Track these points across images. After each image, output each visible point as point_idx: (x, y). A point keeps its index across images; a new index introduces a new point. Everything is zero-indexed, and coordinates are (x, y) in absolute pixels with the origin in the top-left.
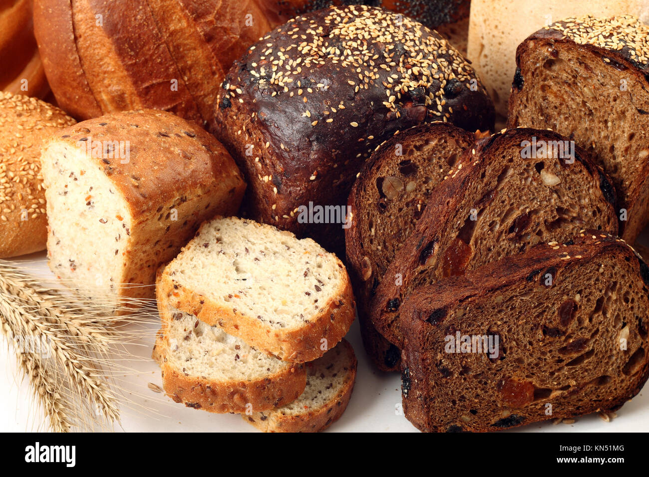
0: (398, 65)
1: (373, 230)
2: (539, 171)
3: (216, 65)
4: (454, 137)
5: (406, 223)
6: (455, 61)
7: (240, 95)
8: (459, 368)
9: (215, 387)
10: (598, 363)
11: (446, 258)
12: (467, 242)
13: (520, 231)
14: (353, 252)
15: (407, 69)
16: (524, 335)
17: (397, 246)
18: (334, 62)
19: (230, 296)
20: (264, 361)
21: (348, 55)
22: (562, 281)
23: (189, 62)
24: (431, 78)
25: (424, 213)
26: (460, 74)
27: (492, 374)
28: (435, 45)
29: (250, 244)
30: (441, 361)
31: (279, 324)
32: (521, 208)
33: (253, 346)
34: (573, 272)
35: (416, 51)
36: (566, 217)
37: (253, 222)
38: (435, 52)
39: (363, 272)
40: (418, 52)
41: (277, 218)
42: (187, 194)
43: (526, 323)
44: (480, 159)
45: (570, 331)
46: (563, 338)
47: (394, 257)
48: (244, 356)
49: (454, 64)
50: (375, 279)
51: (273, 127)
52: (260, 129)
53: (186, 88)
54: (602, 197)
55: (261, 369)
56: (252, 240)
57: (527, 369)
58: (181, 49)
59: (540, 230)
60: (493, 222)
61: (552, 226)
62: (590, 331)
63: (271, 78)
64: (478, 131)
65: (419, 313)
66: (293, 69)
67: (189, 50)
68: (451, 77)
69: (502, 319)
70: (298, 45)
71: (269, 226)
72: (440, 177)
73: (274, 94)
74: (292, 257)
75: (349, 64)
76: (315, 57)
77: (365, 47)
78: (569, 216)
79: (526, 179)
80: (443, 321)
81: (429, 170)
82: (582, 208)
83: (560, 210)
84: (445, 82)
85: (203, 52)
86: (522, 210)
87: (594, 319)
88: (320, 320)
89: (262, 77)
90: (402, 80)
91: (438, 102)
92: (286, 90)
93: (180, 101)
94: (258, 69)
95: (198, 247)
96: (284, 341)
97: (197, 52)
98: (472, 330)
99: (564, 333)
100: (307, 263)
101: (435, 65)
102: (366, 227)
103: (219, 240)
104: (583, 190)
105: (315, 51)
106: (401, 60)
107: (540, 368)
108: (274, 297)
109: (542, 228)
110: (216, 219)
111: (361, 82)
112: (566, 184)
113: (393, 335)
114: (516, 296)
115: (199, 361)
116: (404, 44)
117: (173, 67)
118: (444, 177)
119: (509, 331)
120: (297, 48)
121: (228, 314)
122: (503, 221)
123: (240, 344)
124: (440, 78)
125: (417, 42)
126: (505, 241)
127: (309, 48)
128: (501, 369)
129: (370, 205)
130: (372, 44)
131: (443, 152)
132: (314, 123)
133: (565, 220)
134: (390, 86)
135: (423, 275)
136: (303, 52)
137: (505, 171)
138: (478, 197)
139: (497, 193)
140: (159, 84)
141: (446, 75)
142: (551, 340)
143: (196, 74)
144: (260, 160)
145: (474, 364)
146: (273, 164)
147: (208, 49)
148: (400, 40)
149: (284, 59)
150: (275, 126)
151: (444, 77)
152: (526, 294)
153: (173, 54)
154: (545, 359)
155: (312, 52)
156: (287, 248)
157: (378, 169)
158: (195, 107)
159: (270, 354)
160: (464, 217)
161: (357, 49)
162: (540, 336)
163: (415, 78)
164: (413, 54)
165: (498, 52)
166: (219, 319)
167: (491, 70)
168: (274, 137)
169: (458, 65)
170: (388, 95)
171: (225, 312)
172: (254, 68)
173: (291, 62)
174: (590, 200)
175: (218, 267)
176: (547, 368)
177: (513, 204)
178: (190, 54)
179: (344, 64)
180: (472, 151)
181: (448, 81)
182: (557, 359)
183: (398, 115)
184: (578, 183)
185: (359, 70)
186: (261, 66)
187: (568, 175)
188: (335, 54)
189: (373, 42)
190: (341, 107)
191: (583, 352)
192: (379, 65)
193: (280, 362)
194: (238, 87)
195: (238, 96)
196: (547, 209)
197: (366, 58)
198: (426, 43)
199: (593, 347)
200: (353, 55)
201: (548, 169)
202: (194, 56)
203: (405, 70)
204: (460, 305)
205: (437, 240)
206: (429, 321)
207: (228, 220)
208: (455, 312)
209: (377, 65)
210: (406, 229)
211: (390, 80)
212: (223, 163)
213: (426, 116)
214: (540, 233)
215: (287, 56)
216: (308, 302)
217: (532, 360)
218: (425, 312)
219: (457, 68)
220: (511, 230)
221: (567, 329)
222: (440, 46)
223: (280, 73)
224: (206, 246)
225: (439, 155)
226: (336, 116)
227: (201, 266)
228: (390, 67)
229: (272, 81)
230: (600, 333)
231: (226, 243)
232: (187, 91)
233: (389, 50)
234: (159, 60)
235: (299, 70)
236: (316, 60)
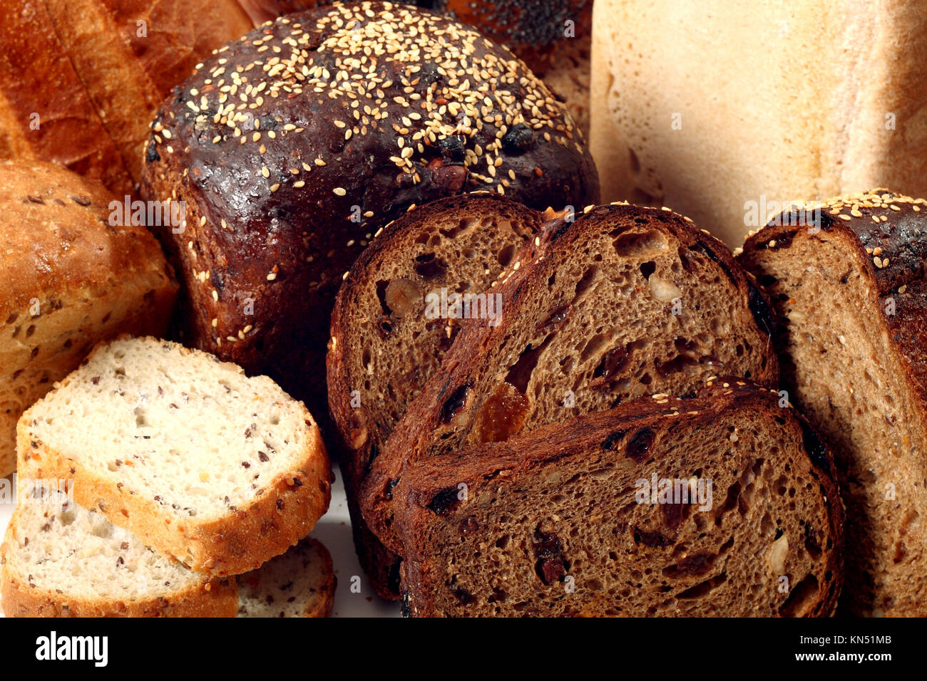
0: (424, 98)
1: (370, 367)
2: (646, 275)
3: (153, 93)
4: (508, 217)
5: (426, 357)
6: (528, 96)
7: (169, 140)
8: (487, 591)
9: (77, 608)
10: (735, 596)
11: (485, 414)
12: (522, 389)
13: (614, 373)
14: (337, 401)
15: (439, 105)
16: (601, 541)
17: (412, 394)
18: (317, 90)
19: (118, 463)
20: (163, 569)
21: (343, 80)
22: (665, 454)
23: (108, 88)
24: (479, 121)
25: (456, 340)
26: (536, 117)
27: (546, 604)
28: (495, 68)
29: (167, 382)
30: (454, 576)
31: (187, 511)
32: (616, 337)
33: (149, 544)
34: (685, 440)
35: (458, 77)
36: (692, 354)
37: (178, 345)
38: (493, 81)
39: (352, 435)
40: (461, 79)
41: (219, 340)
42: (63, 295)
43: (604, 520)
44: (547, 253)
45: (680, 539)
46: (670, 550)
47: (405, 412)
48: (132, 560)
49: (526, 101)
50: (373, 446)
51: (211, 192)
52: (193, 196)
53: (103, 129)
54: (753, 324)
55: (156, 582)
56: (171, 374)
57: (608, 600)
58: (95, 67)
59: (647, 374)
60: (568, 358)
61: (666, 368)
62: (718, 540)
63: (216, 113)
64: (550, 209)
65: (418, 495)
66: (251, 100)
67: (108, 67)
68: (516, 121)
69: (561, 511)
70: (265, 62)
71: (203, 354)
72: (485, 282)
73: (218, 138)
74: (231, 405)
75: (341, 94)
76: (290, 82)
77: (373, 68)
78: (696, 353)
79: (624, 289)
80: (456, 509)
81: (466, 271)
82: (719, 341)
83: (681, 342)
84: (504, 128)
85: (131, 72)
86: (617, 341)
87: (724, 521)
88: (256, 507)
89: (202, 113)
90: (427, 123)
91: (490, 161)
92: (237, 133)
93: (95, 151)
94: (197, 100)
95: (82, 383)
96: (193, 538)
97: (122, 71)
98: (509, 528)
99: (672, 542)
100: (255, 415)
101: (488, 101)
102: (359, 361)
103: (120, 373)
104: (720, 311)
105: (291, 73)
106: (430, 90)
107: (630, 599)
108: (189, 467)
109: (652, 372)
110: (119, 339)
111: (356, 123)
112: (691, 300)
113: (394, 538)
114: (585, 474)
115: (58, 565)
116: (438, 65)
117: (81, 95)
118: (491, 282)
119: (574, 533)
120: (262, 66)
121: (110, 492)
122: (584, 357)
123: (129, 540)
124: (495, 121)
125: (464, 63)
126: (588, 391)
127: (281, 67)
128: (561, 598)
129: (365, 325)
130: (385, 64)
131: (491, 242)
132: (274, 187)
133: (691, 361)
134: (404, 131)
135: (447, 441)
136: (271, 74)
137: (589, 274)
138: (543, 316)
139: (574, 309)
140: (60, 121)
141: (508, 118)
142: (647, 551)
143: (120, 107)
144: (194, 246)
145: (513, 586)
146: (211, 253)
147: (139, 68)
148: (433, 59)
149: (240, 83)
150: (214, 191)
151: (504, 120)
152: (601, 471)
153: (81, 74)
154: (640, 586)
155: (285, 75)
156: (226, 390)
157: (378, 266)
158: (120, 161)
159: (174, 559)
160: (518, 348)
161: (359, 71)
162: (629, 544)
163: (451, 120)
164: (453, 82)
165: (634, 87)
166: (98, 500)
167: (625, 118)
168: (213, 208)
169: (534, 102)
170: (401, 146)
171: (106, 488)
172: (192, 98)
173: (249, 87)
174: (733, 327)
175: (108, 415)
176: (644, 600)
177: (600, 329)
178: (109, 75)
179: (332, 94)
180: (534, 242)
181: (510, 127)
182: (661, 585)
183: (416, 178)
184: (713, 299)
185: (355, 104)
186: (203, 95)
187: (696, 285)
188: (321, 77)
189: (388, 60)
190: (319, 162)
191: (707, 577)
192: (393, 97)
193: (189, 573)
194: (165, 128)
195: (166, 142)
196: (660, 340)
197: (371, 86)
198: (479, 65)
199: (724, 568)
200: (350, 80)
201: (661, 274)
202: (116, 78)
203: (435, 107)
204: (485, 484)
205: (472, 386)
206: (431, 506)
207: (138, 342)
208: (477, 495)
209: (389, 98)
210: (426, 367)
211: (407, 122)
212: (134, 250)
213: (464, 183)
214: (646, 380)
215: (244, 79)
216: (244, 477)
217: (616, 584)
218: (425, 493)
219: (531, 107)
220: (599, 371)
221: (677, 535)
222: (506, 71)
223: (231, 107)
224: (96, 381)
225: (483, 246)
226: (309, 177)
227: (82, 412)
228: (411, 101)
229: (216, 118)
230: (736, 545)
231: (128, 378)
232: (106, 134)
233: (412, 74)
234: (58, 83)
235: (260, 101)
236: (289, 86)
